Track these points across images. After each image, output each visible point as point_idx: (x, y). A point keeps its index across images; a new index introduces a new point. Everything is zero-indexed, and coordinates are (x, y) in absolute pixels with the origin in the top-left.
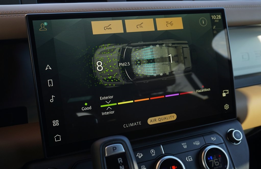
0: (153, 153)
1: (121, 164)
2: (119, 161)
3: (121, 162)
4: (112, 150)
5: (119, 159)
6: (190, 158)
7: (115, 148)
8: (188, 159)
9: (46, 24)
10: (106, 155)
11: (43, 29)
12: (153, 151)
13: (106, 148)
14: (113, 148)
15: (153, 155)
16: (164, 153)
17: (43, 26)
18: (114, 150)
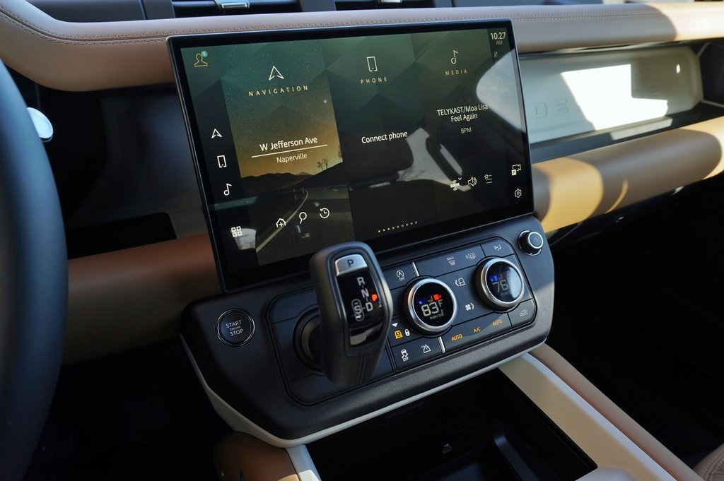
0: (401, 276)
1: (363, 287)
2: (360, 283)
3: (362, 284)
4: (347, 265)
5: (358, 279)
6: (461, 281)
7: (350, 262)
8: (458, 283)
9: (204, 54)
10: (338, 274)
11: (201, 63)
12: (400, 274)
13: (336, 262)
14: (348, 261)
15: (401, 279)
16: (418, 275)
17: (199, 57)
18: (349, 264)
